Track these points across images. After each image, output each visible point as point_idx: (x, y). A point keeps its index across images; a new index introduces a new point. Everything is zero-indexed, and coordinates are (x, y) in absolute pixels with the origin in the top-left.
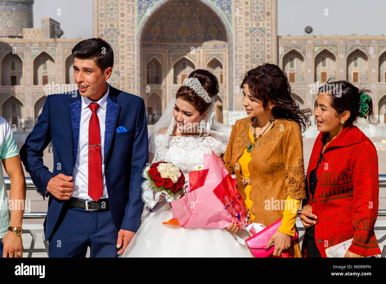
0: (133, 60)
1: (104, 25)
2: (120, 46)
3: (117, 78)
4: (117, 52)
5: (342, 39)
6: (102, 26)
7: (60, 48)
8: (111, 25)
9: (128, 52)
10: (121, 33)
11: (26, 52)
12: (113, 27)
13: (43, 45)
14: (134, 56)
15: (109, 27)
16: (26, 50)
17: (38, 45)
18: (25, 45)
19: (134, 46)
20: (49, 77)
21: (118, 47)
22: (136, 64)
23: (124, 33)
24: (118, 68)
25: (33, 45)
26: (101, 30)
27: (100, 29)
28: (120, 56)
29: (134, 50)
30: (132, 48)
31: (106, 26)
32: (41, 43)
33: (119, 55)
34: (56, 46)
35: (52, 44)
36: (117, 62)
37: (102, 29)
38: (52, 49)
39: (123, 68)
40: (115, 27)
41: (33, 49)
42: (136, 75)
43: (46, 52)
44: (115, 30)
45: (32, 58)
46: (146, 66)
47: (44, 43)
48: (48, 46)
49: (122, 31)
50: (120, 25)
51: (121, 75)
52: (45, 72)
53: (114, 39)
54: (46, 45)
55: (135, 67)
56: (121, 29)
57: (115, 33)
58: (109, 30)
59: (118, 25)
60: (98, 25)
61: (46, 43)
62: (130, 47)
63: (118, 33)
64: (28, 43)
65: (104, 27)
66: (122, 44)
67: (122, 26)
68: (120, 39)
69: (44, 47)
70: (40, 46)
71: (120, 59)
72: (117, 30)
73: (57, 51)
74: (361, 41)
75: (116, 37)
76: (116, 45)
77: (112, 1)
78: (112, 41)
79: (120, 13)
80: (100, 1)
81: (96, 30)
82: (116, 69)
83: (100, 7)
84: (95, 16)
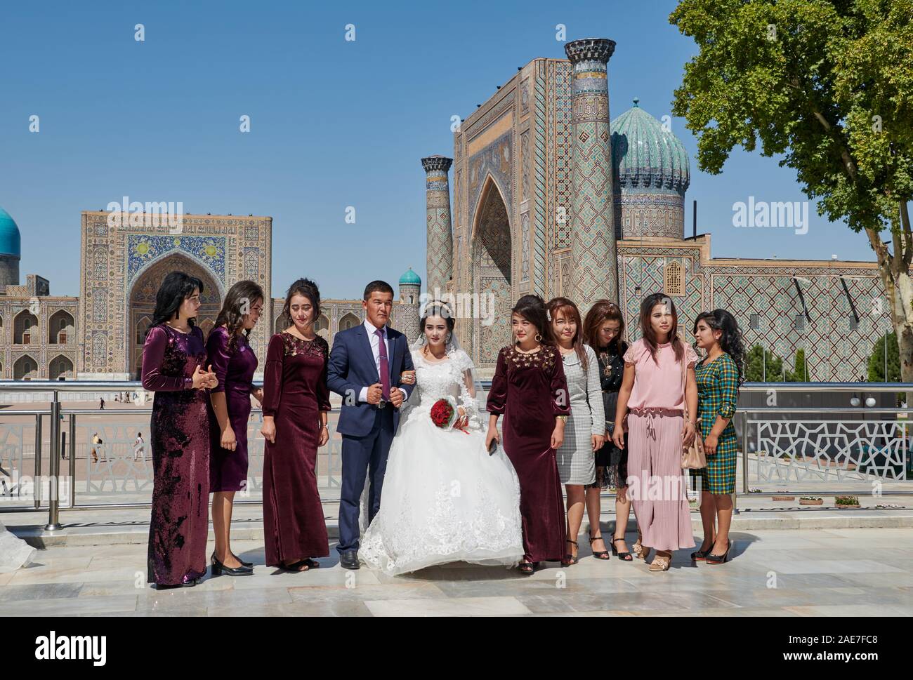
0: (122, 320)
1: (92, 283)
2: (108, 305)
3: (105, 338)
4: (106, 311)
5: (335, 303)
6: (89, 284)
7: (43, 306)
8: (99, 284)
9: (117, 312)
10: (110, 292)
11: (7, 311)
12: (102, 285)
14: (123, 316)
15: (97, 286)
17: (19, 302)
19: (123, 305)
20: (31, 336)
22: (125, 324)
23: (113, 292)
24: (106, 327)
25: (15, 302)
26: (89, 289)
27: (88, 287)
28: (108, 315)
29: (123, 309)
30: (121, 307)
31: (94, 284)
36: (105, 321)
37: (90, 287)
39: (111, 328)
40: (104, 286)
41: (15, 306)
42: (125, 335)
44: (103, 289)
45: (12, 316)
46: (136, 326)
49: (111, 290)
50: (109, 284)
51: (109, 335)
52: (27, 331)
53: (102, 298)
55: (124, 327)
56: (110, 288)
58: (97, 289)
59: (107, 284)
60: (85, 283)
61: (28, 301)
62: (119, 306)
63: (107, 292)
64: (10, 300)
65: (92, 285)
66: (110, 303)
67: (111, 284)
68: (109, 298)
69: (26, 304)
70: (20, 304)
71: (108, 318)
72: (106, 289)
74: (354, 305)
75: (105, 296)
76: (104, 304)
77: (101, 260)
78: (101, 300)
79: (109, 272)
80: (88, 260)
81: (83, 288)
82: (104, 328)
83: (88, 266)
84: (83, 274)
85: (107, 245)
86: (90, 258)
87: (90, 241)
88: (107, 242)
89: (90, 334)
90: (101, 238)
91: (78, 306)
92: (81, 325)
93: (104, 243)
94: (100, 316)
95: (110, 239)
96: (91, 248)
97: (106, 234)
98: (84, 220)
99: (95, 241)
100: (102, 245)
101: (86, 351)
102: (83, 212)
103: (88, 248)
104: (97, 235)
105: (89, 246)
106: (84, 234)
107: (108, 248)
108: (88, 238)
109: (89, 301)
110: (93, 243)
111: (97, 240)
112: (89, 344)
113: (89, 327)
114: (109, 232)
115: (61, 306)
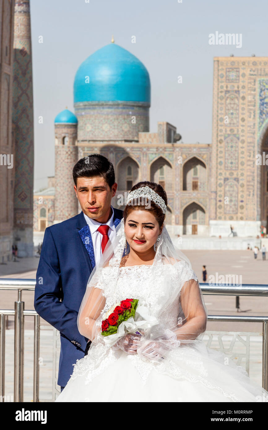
0: (253, 166)
1: (224, 130)
2: (240, 152)
3: (236, 185)
4: (237, 158)
6: (221, 131)
7: (177, 153)
8: (231, 130)
9: (248, 158)
10: (241, 138)
11: (143, 157)
12: (233, 132)
13: (161, 150)
14: (254, 162)
15: (229, 132)
16: (143, 154)
17: (155, 150)
18: (142, 150)
20: (165, 183)
21: (238, 153)
22: (256, 171)
23: (244, 138)
24: (237, 175)
25: (151, 150)
26: (221, 136)
27: (220, 134)
28: (240, 162)
29: (254, 156)
30: (252, 154)
31: (226, 131)
32: (159, 148)
33: (238, 161)
34: (173, 151)
35: (170, 148)
36: (237, 168)
37: (222, 134)
38: (169, 154)
39: (242, 175)
40: (235, 132)
41: (150, 153)
42: (256, 182)
43: (164, 156)
44: (235, 135)
45: (149, 163)
47: (161, 148)
48: (166, 151)
49: (243, 136)
50: (240, 130)
51: (241, 182)
52: (162, 178)
53: (234, 145)
54: (164, 150)
56: (242, 134)
57: (235, 139)
58: (229, 135)
59: (238, 131)
60: (217, 130)
61: (163, 148)
62: (250, 153)
63: (238, 139)
64: (145, 147)
65: (224, 132)
66: (242, 150)
67: (243, 131)
68: (240, 145)
69: (161, 151)
70: (157, 151)
71: (240, 165)
72: (237, 136)
73: (174, 157)
75: (236, 143)
76: (236, 151)
77: (232, 105)
78: (232, 147)
79: (240, 118)
80: (220, 106)
81: (215, 134)
82: (235, 176)
83: (220, 112)
84: (215, 121)
85: (239, 91)
86: (222, 104)
87: (222, 87)
88: (238, 87)
89: (222, 182)
90: (232, 84)
91: (211, 153)
92: (214, 171)
93: (236, 89)
94: (232, 163)
95: (241, 84)
96: (223, 94)
97: (237, 80)
98: (216, 66)
99: (227, 87)
100: (233, 91)
101: (218, 199)
102: (215, 57)
103: (220, 94)
104: (228, 80)
105: (221, 92)
106: (216, 80)
107: (239, 94)
108: (220, 84)
109: (221, 147)
110: (225, 89)
111: (229, 86)
112: (221, 191)
113: (221, 174)
114: (241, 78)
115: (194, 153)
